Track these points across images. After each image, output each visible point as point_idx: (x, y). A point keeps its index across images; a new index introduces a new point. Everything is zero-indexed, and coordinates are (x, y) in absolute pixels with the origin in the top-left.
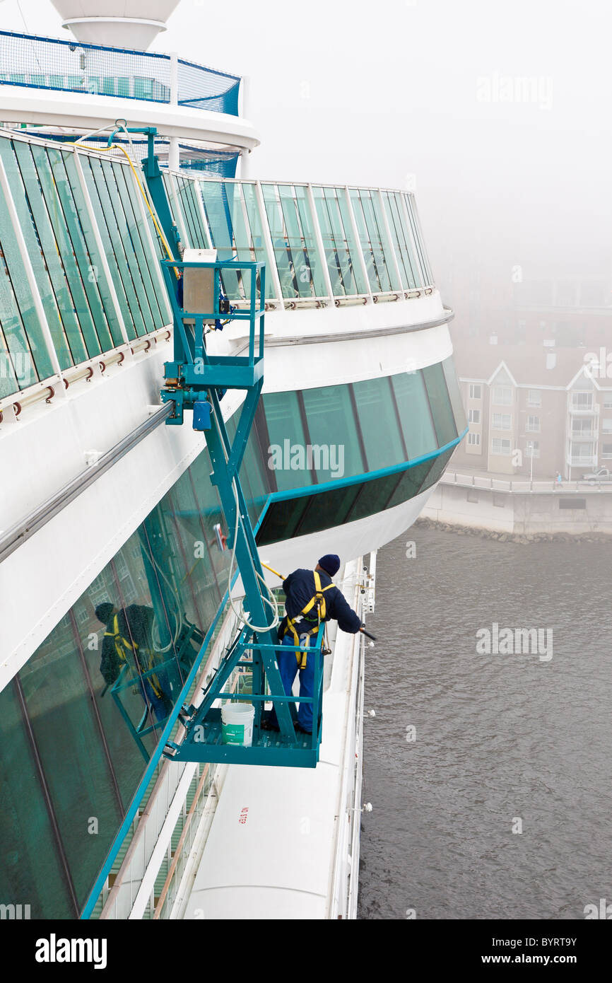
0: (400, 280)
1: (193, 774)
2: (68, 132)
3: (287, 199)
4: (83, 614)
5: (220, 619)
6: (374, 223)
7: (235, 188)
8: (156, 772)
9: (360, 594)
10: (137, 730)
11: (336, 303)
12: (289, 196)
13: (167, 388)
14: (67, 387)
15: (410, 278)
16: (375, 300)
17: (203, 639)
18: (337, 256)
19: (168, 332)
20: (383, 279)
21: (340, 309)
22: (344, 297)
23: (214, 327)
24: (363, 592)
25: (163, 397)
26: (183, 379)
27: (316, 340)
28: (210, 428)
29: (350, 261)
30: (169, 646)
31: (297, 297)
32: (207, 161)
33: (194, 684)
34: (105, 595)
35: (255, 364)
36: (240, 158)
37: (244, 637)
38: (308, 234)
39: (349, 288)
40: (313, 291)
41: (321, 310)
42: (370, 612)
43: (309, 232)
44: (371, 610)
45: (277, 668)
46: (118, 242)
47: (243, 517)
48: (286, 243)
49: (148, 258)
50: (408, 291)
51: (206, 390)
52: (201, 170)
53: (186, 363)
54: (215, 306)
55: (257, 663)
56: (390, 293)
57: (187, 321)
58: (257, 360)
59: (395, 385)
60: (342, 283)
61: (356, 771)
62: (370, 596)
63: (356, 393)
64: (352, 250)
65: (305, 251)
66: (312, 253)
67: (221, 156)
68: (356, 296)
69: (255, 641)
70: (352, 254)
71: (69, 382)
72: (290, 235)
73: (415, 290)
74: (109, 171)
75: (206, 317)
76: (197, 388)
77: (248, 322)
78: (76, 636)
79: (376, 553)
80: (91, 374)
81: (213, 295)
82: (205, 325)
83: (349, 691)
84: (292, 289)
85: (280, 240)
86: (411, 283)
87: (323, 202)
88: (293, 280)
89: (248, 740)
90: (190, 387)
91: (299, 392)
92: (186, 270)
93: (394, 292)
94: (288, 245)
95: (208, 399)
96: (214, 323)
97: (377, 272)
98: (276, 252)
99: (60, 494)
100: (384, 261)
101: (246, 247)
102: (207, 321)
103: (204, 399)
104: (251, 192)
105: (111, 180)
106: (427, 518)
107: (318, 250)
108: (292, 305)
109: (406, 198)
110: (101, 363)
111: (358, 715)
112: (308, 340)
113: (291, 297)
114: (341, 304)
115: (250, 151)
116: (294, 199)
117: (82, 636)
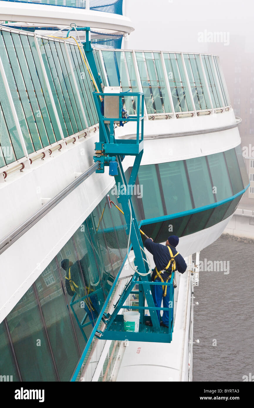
0: (211, 103)
1: (100, 374)
2: (30, 25)
3: (149, 60)
4: (40, 286)
5: (114, 289)
6: (197, 72)
7: (121, 54)
8: (79, 373)
9: (191, 276)
10: (81, 324)
11: (176, 116)
12: (151, 58)
13: (96, 155)
14: (31, 163)
15: (217, 102)
16: (198, 114)
17: (114, 280)
18: (177, 91)
19: (85, 133)
20: (202, 102)
21: (179, 119)
22: (181, 113)
23: (119, 125)
24: (192, 274)
25: (94, 160)
26: (104, 151)
27: (166, 136)
28: (117, 174)
29: (184, 93)
30: (98, 283)
31: (155, 113)
32: (105, 40)
33: (100, 325)
34: (52, 276)
35: (140, 143)
36: (123, 37)
37: (135, 278)
38: (161, 79)
39: (184, 108)
40: (164, 109)
41: (168, 120)
42: (196, 285)
43: (161, 77)
44: (197, 284)
45: (151, 294)
46: (58, 84)
47: (133, 219)
48: (149, 84)
49: (74, 93)
50: (216, 109)
51: (115, 156)
52: (102, 44)
53: (106, 143)
54: (120, 115)
55: (141, 291)
56: (206, 110)
57: (106, 122)
58: (140, 141)
59: (209, 161)
60: (180, 105)
61: (189, 373)
62: (196, 277)
63: (188, 165)
64: (185, 87)
65: (160, 88)
66: (163, 89)
67: (113, 37)
68: (187, 112)
69: (140, 280)
70: (185, 89)
71: (32, 160)
72: (151, 79)
73: (220, 108)
74: (53, 46)
75: (115, 120)
76: (111, 155)
77: (136, 122)
78: (37, 298)
79: (200, 253)
80: (44, 156)
81: (119, 109)
82: (115, 124)
83: (185, 329)
84: (153, 109)
85: (145, 82)
86: (218, 105)
87: (169, 61)
88: (153, 104)
89: (137, 329)
90: (107, 155)
91: (156, 165)
92: (105, 97)
93: (209, 110)
94: (150, 85)
95: (116, 160)
96: (119, 123)
97: (199, 99)
98: (144, 89)
99: (27, 222)
100: (203, 93)
101: (127, 86)
102: (116, 122)
103: (114, 160)
104: (130, 56)
105: (54, 50)
106: (227, 233)
107: (167, 87)
108: (152, 118)
109: (215, 59)
110: (49, 150)
111: (190, 342)
112: (161, 137)
113: (152, 113)
114: (179, 116)
115: (129, 34)
116: (153, 59)
117: (40, 298)
